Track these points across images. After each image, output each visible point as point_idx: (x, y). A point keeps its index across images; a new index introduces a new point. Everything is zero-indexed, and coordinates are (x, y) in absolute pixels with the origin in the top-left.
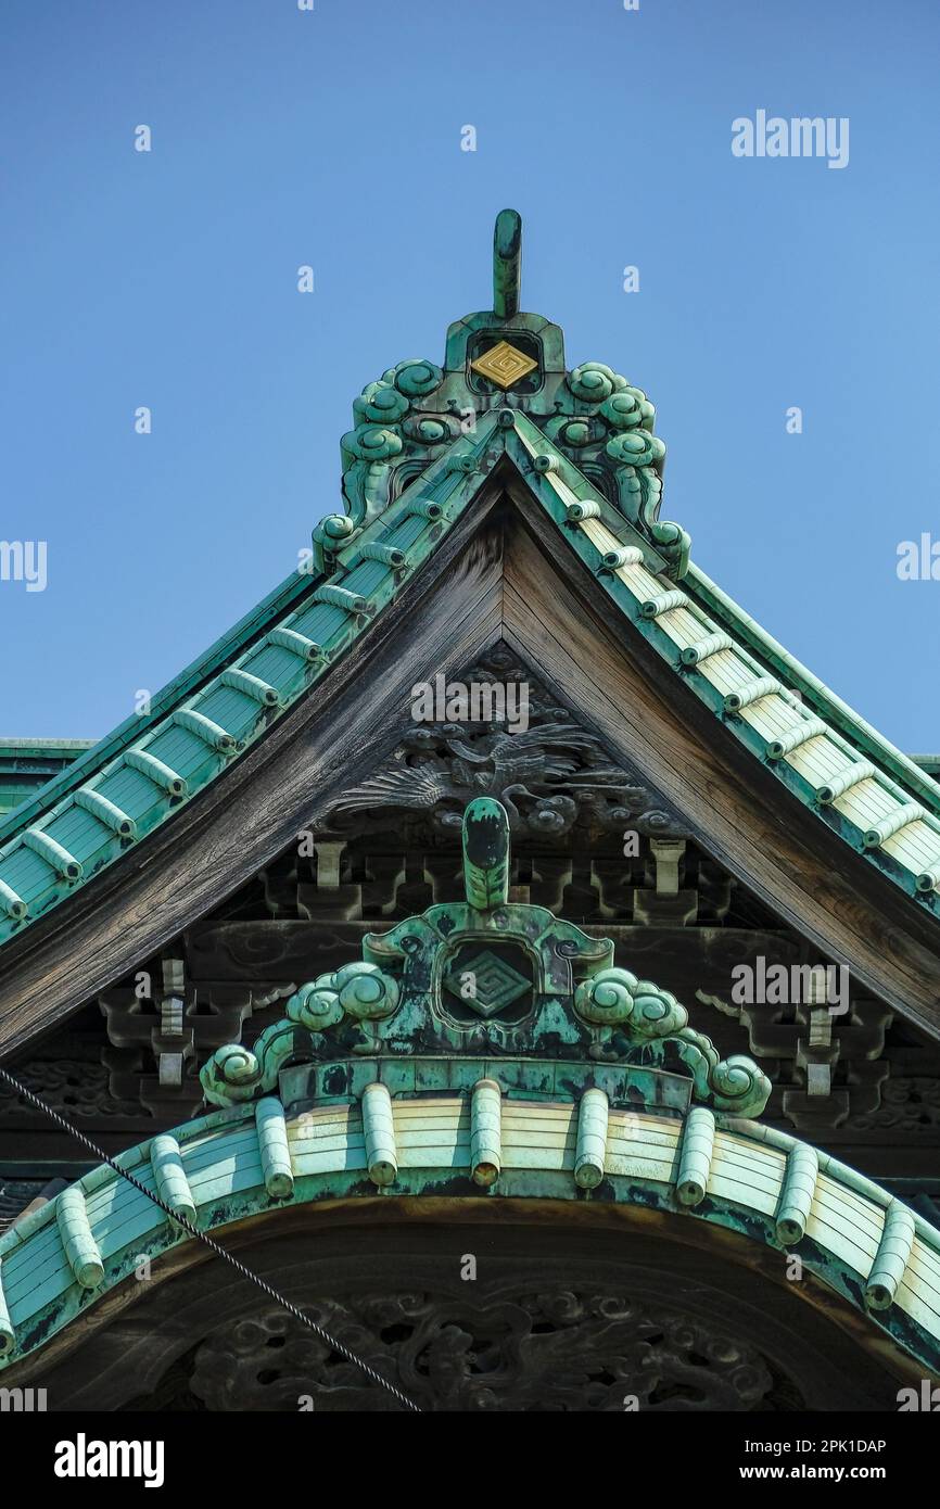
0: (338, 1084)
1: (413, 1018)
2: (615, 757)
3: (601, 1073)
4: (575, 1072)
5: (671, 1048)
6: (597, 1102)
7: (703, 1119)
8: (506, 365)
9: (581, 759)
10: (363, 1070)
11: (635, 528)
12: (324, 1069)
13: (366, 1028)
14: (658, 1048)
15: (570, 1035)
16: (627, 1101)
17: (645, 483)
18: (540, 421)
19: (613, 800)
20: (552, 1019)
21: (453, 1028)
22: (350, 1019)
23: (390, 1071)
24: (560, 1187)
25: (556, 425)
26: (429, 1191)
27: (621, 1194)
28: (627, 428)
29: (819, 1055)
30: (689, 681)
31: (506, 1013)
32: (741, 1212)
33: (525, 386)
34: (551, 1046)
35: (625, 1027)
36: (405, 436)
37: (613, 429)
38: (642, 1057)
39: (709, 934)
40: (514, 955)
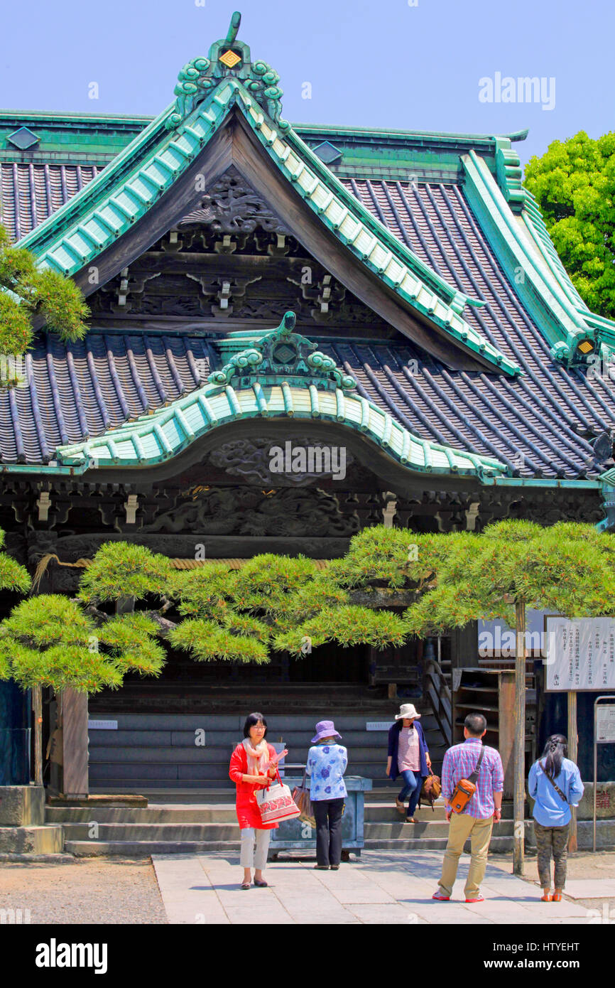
0: (247, 382)
1: (266, 365)
2: (269, 207)
3: (314, 380)
4: (307, 380)
5: (332, 374)
6: (313, 388)
7: (339, 392)
8: (231, 59)
9: (258, 207)
10: (253, 379)
11: (273, 122)
12: (243, 379)
13: (253, 367)
14: (328, 374)
15: (306, 370)
16: (321, 388)
17: (277, 106)
18: (242, 81)
19: (267, 222)
20: (302, 366)
21: (276, 368)
22: (249, 364)
23: (260, 379)
24: (308, 416)
25: (247, 82)
26: (275, 416)
27: (323, 418)
28: (271, 85)
29: (325, 300)
30: (294, 185)
31: (289, 363)
32: (352, 423)
33: (237, 67)
34: (301, 373)
35: (320, 367)
36: (198, 85)
37: (266, 85)
38: (323, 376)
39: (292, 259)
40: (291, 347)
